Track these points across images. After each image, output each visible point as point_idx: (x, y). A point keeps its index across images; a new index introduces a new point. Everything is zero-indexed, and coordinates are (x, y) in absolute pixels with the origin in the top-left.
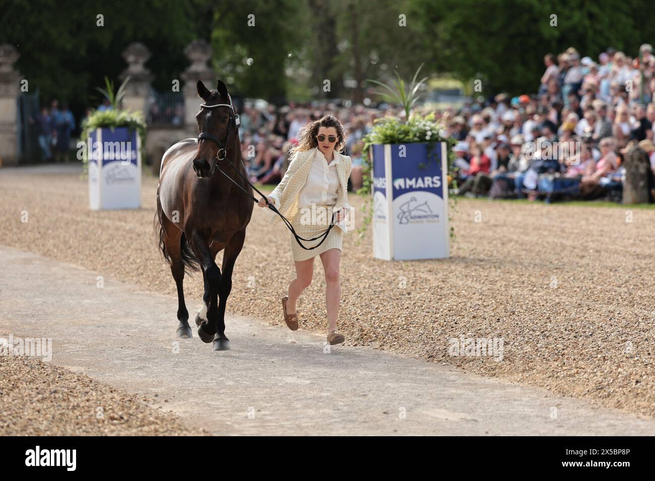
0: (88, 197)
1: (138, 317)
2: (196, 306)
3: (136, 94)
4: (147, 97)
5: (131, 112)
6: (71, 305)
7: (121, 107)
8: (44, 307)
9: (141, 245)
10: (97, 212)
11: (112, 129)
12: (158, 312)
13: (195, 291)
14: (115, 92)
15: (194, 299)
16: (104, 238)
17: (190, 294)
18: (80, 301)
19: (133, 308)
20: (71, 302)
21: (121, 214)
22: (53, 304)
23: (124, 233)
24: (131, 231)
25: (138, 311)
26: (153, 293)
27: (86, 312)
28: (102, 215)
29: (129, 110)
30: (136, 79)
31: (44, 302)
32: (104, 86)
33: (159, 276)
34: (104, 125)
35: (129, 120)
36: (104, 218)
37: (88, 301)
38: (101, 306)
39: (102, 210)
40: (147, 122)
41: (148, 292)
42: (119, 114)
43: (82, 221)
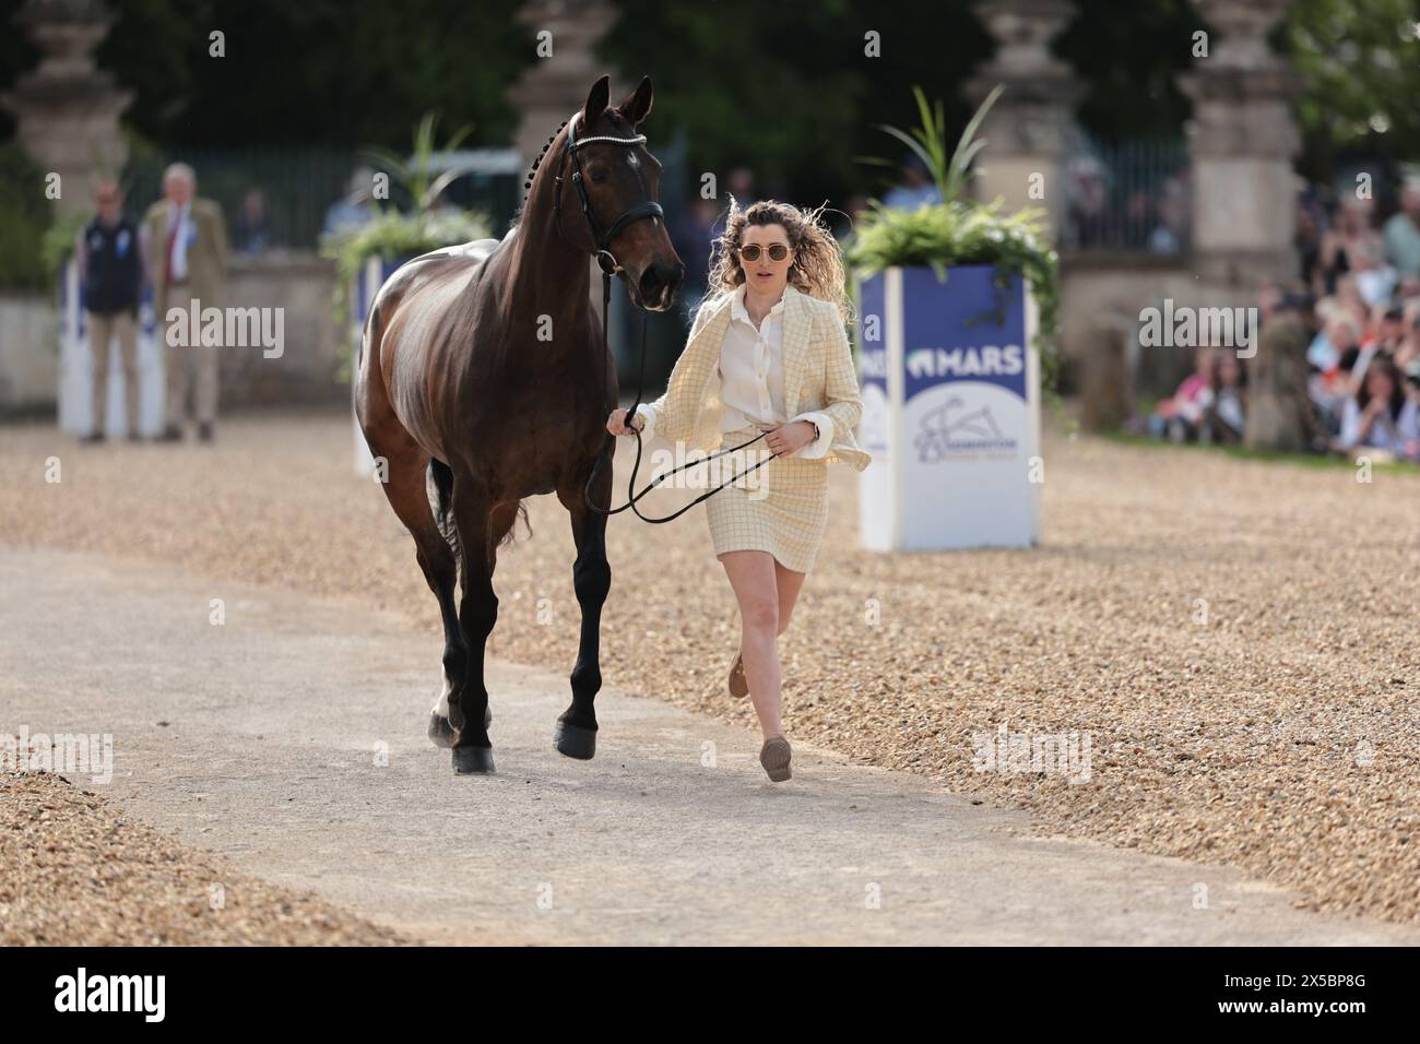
0: (855, 509)
1: (1025, 924)
2: (1229, 888)
3: (1024, 148)
4: (1061, 159)
5: (1004, 214)
6: (794, 884)
7: (970, 194)
8: (700, 891)
9: (1039, 676)
10: (886, 558)
11: (940, 271)
12: (1098, 909)
13: (1227, 835)
14: (950, 145)
15: (1224, 862)
16: (910, 649)
17: (1210, 845)
18: (827, 868)
19: (1012, 892)
20: (792, 873)
21: (970, 566)
22: (733, 881)
23: (979, 631)
24: (1002, 625)
25: (1026, 907)
26: (1079, 841)
27: (848, 909)
28: (904, 569)
29: (995, 206)
30: (1024, 96)
31: (699, 874)
32: (912, 122)
33: (1099, 782)
34: (911, 256)
35: (997, 236)
36: (909, 580)
37: (853, 869)
38: (898, 888)
39: (904, 552)
40: (1060, 245)
41: (1062, 839)
42: (962, 215)
43: (834, 593)
